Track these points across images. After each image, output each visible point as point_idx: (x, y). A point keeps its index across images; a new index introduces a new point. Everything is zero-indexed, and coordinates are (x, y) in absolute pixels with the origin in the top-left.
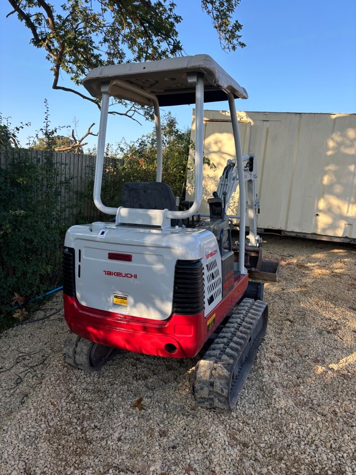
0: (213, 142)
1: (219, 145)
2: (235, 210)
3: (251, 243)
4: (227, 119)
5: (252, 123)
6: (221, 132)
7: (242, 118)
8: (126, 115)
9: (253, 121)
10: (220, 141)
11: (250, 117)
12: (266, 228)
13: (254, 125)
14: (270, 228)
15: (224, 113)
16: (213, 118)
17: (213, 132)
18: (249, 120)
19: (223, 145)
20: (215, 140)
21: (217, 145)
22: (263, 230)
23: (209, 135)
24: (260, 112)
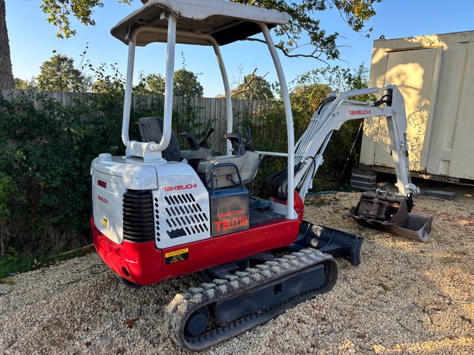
0: (395, 75)
1: (403, 78)
2: (419, 154)
3: (401, 193)
4: (413, 47)
5: (446, 47)
6: (405, 62)
7: (433, 43)
8: (312, 56)
9: (447, 44)
10: (404, 74)
11: (443, 40)
12: (461, 177)
13: (448, 50)
14: (466, 178)
15: (410, 41)
16: (397, 48)
17: (395, 64)
18: (442, 44)
19: (406, 78)
20: (397, 73)
21: (400, 79)
22: (458, 180)
23: (391, 68)
24: (456, 33)
